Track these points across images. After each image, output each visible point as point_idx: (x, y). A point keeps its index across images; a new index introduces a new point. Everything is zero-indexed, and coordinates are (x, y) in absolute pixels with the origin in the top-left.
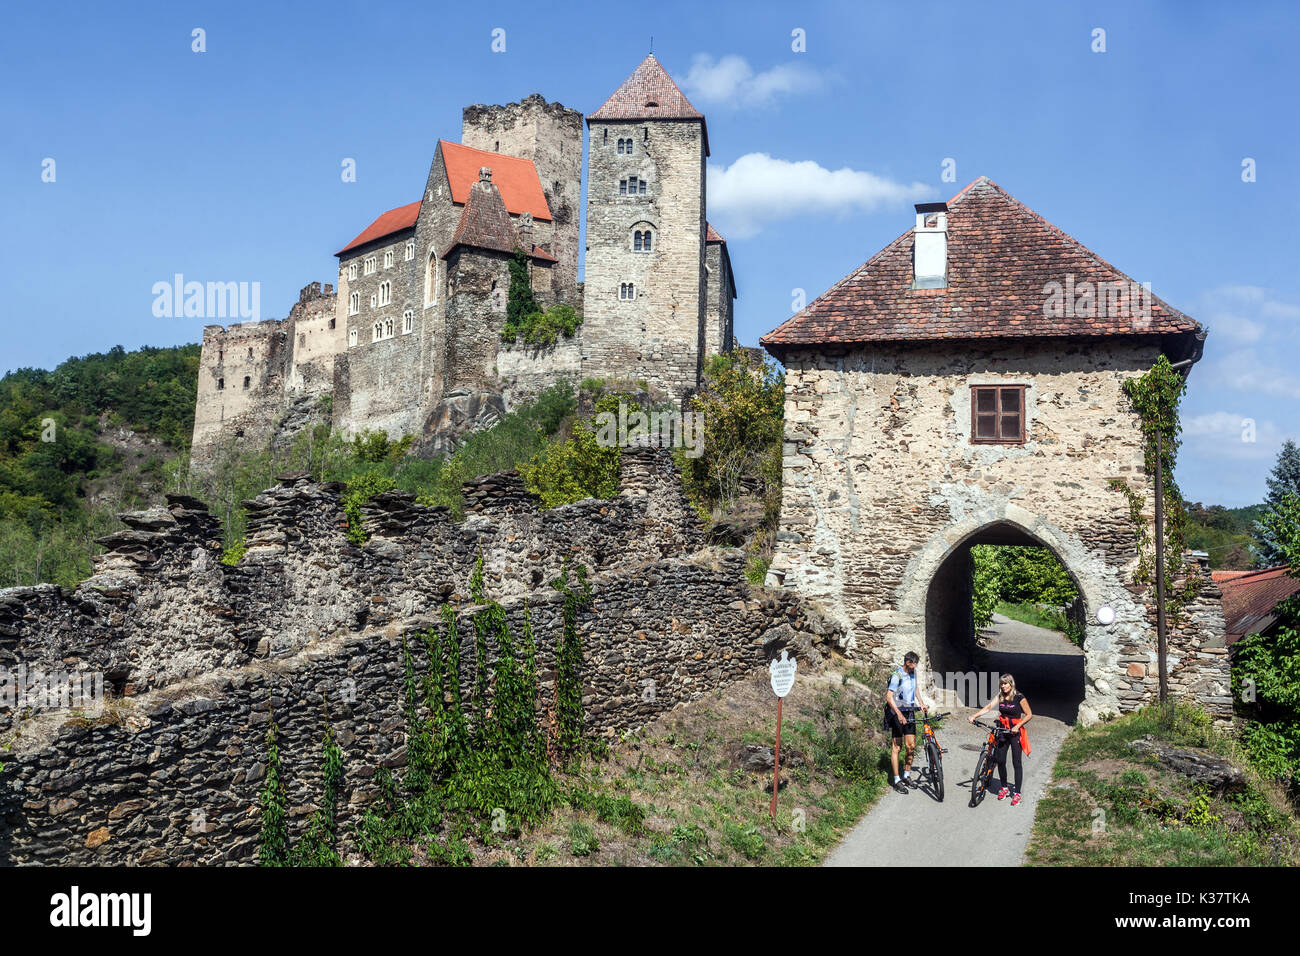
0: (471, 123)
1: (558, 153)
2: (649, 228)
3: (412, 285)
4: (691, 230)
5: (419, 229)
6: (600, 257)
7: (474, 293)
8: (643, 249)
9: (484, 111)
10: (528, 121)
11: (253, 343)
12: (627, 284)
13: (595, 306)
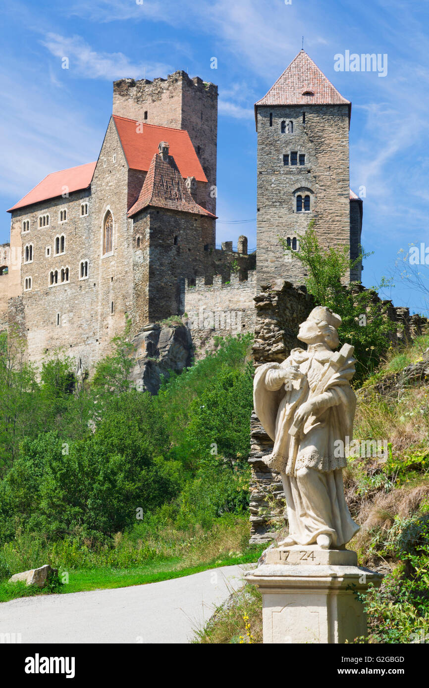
0: (120, 94)
1: (199, 121)
2: (308, 193)
3: (88, 237)
4: (343, 195)
5: (93, 191)
6: (268, 217)
7: (161, 246)
8: (303, 210)
9: (133, 84)
12: (292, 238)
13: (266, 256)
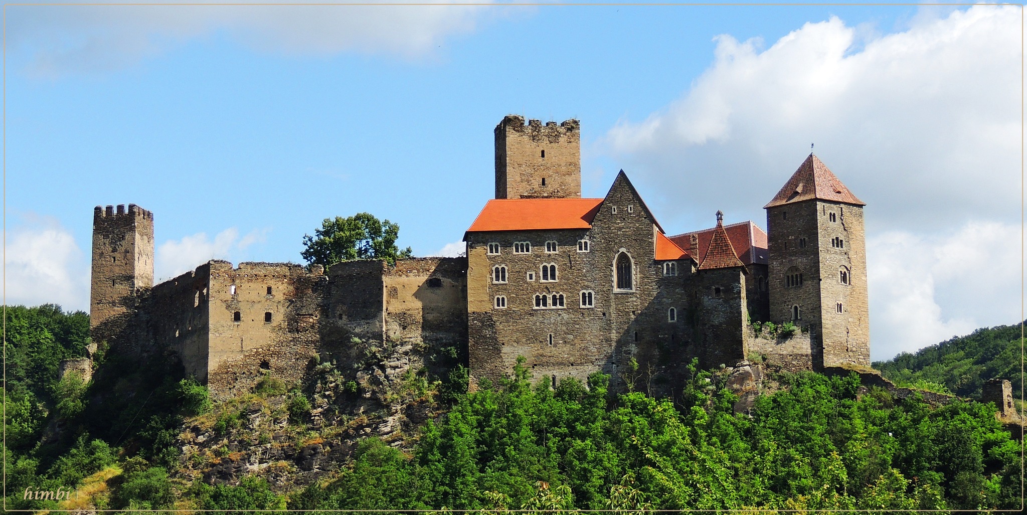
2: (845, 270)
3: (591, 272)
5: (595, 231)
6: (826, 286)
8: (843, 282)
10: (572, 140)
11: (272, 283)
12: (839, 304)
13: (826, 316)
